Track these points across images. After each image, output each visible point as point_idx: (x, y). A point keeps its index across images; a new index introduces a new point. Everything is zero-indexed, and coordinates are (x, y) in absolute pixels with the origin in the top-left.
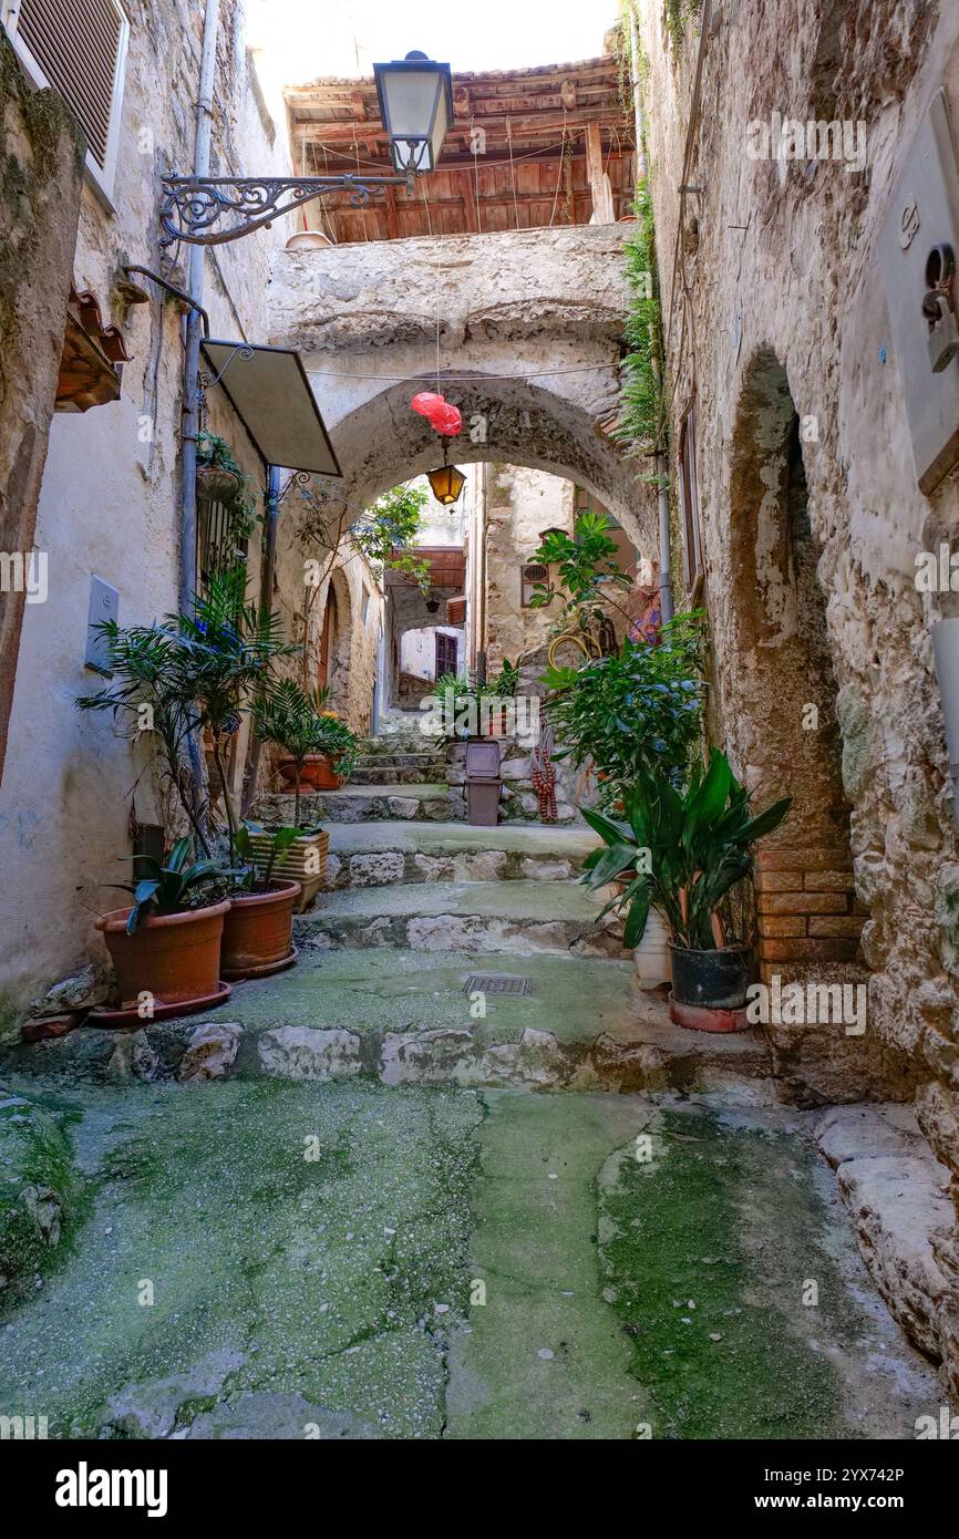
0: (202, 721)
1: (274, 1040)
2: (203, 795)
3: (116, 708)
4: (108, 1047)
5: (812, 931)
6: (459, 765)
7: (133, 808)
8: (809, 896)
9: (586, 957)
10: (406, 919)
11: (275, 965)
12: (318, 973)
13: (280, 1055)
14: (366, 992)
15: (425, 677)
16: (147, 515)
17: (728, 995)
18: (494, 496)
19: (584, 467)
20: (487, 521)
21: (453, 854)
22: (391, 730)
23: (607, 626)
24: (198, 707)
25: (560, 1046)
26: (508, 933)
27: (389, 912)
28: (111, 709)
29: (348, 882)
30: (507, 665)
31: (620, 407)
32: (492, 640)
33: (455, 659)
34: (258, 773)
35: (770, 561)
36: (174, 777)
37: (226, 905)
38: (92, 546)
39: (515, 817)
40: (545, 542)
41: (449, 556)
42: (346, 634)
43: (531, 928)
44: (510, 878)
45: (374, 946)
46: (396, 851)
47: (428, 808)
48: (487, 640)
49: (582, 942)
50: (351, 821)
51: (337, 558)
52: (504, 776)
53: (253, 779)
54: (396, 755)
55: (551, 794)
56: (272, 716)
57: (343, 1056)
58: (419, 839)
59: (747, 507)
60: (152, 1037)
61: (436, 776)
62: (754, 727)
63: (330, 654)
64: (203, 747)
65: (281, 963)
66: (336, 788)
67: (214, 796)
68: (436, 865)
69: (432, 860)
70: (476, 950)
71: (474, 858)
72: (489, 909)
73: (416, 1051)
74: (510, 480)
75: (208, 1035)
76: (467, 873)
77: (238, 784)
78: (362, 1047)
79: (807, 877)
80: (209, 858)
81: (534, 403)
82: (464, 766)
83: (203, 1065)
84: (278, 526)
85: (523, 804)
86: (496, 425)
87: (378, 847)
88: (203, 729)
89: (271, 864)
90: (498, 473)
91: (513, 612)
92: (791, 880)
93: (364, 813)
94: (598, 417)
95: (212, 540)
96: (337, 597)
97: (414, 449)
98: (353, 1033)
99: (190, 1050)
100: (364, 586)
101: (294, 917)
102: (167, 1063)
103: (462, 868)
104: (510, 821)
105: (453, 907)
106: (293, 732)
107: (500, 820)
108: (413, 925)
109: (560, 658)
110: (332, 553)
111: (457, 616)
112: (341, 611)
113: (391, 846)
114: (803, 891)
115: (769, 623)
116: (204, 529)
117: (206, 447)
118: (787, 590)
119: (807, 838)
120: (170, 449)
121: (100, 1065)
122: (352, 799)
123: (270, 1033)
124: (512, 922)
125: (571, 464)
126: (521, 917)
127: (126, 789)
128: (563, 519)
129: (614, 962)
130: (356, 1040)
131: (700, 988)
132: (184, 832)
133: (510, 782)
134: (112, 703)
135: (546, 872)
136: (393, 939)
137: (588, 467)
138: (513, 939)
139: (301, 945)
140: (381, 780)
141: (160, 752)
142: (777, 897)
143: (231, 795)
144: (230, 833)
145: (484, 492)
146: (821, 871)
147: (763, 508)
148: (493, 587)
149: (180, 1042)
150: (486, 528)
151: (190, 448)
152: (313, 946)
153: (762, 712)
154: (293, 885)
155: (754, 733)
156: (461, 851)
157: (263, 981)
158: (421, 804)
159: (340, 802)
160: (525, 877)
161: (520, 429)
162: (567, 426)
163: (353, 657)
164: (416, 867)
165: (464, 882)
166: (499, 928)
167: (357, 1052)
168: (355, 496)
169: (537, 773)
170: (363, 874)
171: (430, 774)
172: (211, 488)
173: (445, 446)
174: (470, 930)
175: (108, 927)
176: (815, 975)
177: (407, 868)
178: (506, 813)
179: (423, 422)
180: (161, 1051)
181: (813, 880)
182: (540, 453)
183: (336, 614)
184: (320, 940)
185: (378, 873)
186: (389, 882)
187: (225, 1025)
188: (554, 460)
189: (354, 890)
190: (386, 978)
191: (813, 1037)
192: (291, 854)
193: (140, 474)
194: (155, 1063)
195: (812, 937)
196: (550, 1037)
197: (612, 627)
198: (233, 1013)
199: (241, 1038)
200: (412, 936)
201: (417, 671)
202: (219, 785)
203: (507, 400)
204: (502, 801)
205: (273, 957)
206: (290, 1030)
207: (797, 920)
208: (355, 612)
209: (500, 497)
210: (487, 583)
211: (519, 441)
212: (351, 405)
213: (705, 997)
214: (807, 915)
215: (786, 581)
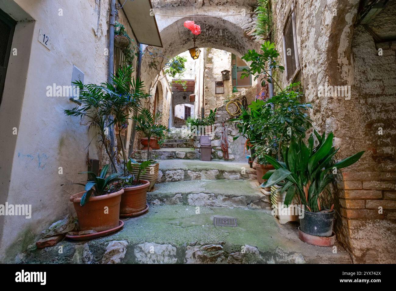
0: (115, 121)
1: (141, 248)
2: (115, 149)
3: (81, 116)
4: (72, 251)
5: (367, 206)
6: (198, 142)
7: (88, 153)
8: (365, 192)
9: (253, 209)
10: (187, 194)
11: (140, 212)
12: (156, 216)
13: (144, 254)
14: (176, 224)
15: (182, 118)
16: (96, 48)
17: (327, 231)
18: (207, 60)
19: (238, 48)
20: (205, 68)
21: (200, 171)
22: (173, 132)
23: (245, 98)
24: (113, 117)
25: (260, 253)
26: (224, 200)
27: (181, 192)
28: (80, 116)
29: (165, 180)
30: (211, 111)
31: (252, 27)
32: (206, 104)
33: (190, 114)
34: (134, 143)
35: (344, 55)
36: (103, 142)
37: (122, 191)
38: (73, 55)
39: (216, 158)
40: (223, 74)
41: (190, 83)
42: (161, 102)
43: (233, 198)
44: (220, 179)
45: (176, 204)
46: (181, 169)
47: (188, 155)
48: (204, 104)
49: (252, 204)
50: (164, 159)
51: (160, 77)
52: (212, 145)
53: (133, 145)
54: (176, 139)
55: (227, 151)
56: (140, 122)
57: (169, 256)
58: (188, 165)
59: (337, 32)
60: (91, 246)
61: (189, 145)
62: (337, 122)
63: (156, 108)
64: (115, 132)
65: (143, 211)
66: (159, 149)
67: (119, 150)
68: (195, 174)
69: (193, 172)
70: (213, 206)
71: (207, 172)
72: (217, 191)
73: (200, 254)
74: (212, 55)
75: (114, 246)
76: (205, 177)
77: (128, 146)
78: (177, 252)
79: (364, 183)
80: (117, 172)
81: (224, 26)
82: (200, 142)
83: (111, 259)
84: (142, 64)
85: (218, 154)
86: (211, 35)
87: (175, 168)
88: (115, 126)
89: (139, 174)
90: (208, 53)
91: (212, 95)
92: (358, 185)
93: (168, 156)
94: (245, 30)
95: (120, 64)
96: (159, 91)
97: (184, 42)
98: (173, 246)
99: (106, 252)
100: (167, 88)
101: (147, 193)
102: (96, 258)
103: (204, 175)
104: (214, 160)
105: (203, 189)
106: (147, 128)
107: (211, 159)
108: (190, 196)
109: (230, 108)
110: (158, 75)
111: (192, 100)
112: (160, 95)
113: (180, 168)
114: (363, 189)
115: (343, 81)
116: (117, 58)
117: (118, 29)
118: (350, 67)
119: (363, 167)
120: (105, 28)
121: (69, 258)
122: (164, 152)
123: (139, 245)
124: (226, 196)
125: (234, 48)
126: (229, 194)
127: (86, 146)
128: (228, 67)
129: (264, 211)
130: (175, 249)
131: (316, 228)
132: (107, 162)
133: (214, 147)
134: (80, 113)
135: (232, 177)
136: (183, 201)
137: (240, 48)
138: (227, 202)
139: (149, 203)
140: (172, 146)
141: (99, 133)
142: (351, 191)
143: (125, 150)
144: (124, 163)
145: (204, 59)
146: (370, 181)
147: (343, 33)
148: (207, 88)
149: (102, 249)
150: (205, 70)
151: (112, 28)
152: (154, 204)
153: (340, 116)
154: (147, 182)
155: (337, 124)
156: (203, 169)
157: (136, 218)
158: (186, 154)
159: (160, 153)
160: (225, 178)
161: (218, 36)
162: (234, 34)
163: (163, 109)
164: (188, 175)
165: (204, 180)
166: (222, 198)
167: (175, 254)
168: (166, 57)
169: (223, 144)
170: (170, 177)
171: (187, 145)
172: (119, 43)
173: (195, 41)
174: (211, 199)
175: (75, 200)
176: (370, 225)
177: (185, 176)
178: (213, 157)
179: (188, 31)
180: (94, 252)
181: (366, 185)
182: (224, 44)
183: (158, 96)
184: (157, 202)
185: (175, 177)
186: (179, 180)
187: (121, 242)
188: (228, 46)
189: (167, 183)
190: (182, 218)
191: (371, 252)
192: (147, 171)
193: (93, 33)
194: (91, 258)
195: (368, 209)
196: (256, 249)
197: (246, 99)
198: (124, 236)
199: (127, 247)
200: (190, 201)
201: (179, 117)
202: (121, 146)
203: (215, 26)
204: (212, 153)
205: (140, 209)
206: (147, 244)
207: (361, 201)
208: (164, 96)
209: (209, 60)
210: (205, 87)
211: (218, 40)
212: (165, 26)
213: (319, 231)
214: (365, 200)
215: (350, 64)
